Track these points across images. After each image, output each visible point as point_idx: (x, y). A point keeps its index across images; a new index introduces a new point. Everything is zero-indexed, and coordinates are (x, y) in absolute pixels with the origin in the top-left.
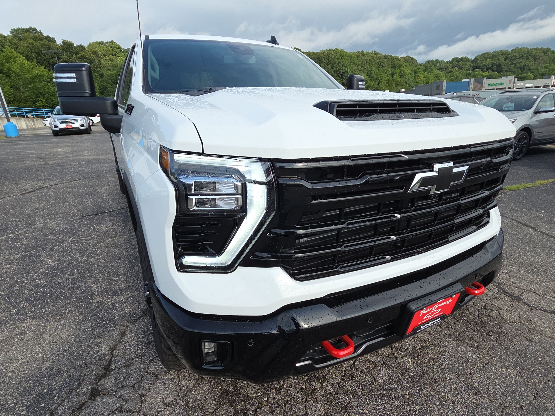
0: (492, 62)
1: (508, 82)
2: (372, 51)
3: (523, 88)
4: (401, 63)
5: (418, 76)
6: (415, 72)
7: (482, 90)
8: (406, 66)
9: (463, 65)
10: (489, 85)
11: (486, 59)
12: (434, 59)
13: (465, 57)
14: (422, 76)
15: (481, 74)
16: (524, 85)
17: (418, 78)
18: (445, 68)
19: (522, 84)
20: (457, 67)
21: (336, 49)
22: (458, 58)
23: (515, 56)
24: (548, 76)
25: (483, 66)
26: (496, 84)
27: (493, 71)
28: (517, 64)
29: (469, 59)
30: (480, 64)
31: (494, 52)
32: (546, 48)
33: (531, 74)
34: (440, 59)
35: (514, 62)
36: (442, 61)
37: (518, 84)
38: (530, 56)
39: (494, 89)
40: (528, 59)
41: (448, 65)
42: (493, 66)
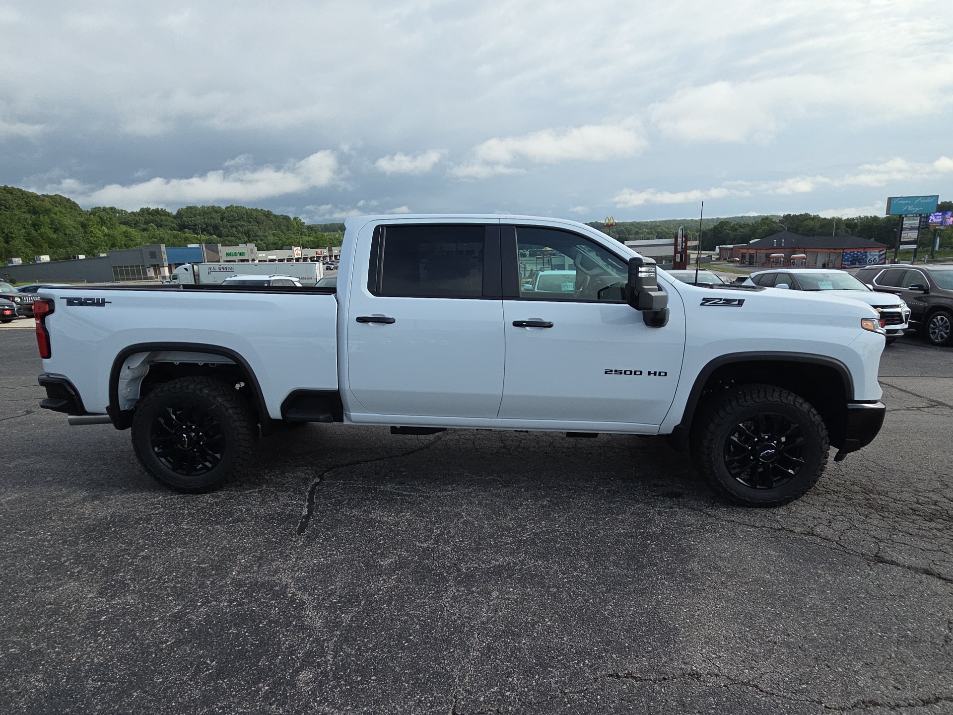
0: (205, 221)
1: (249, 252)
3: (265, 261)
4: (47, 205)
5: (92, 232)
6: (84, 226)
7: (219, 261)
8: (61, 212)
9: (162, 221)
10: (228, 255)
11: (195, 216)
12: (108, 206)
13: (162, 209)
14: (99, 232)
15: (194, 237)
16: (267, 256)
17: (91, 236)
18: (133, 223)
19: (264, 255)
20: (152, 222)
22: (150, 209)
23: (233, 216)
24: (288, 247)
25: (194, 226)
26: (236, 254)
27: (211, 234)
28: (239, 228)
29: (169, 213)
30: (188, 222)
31: (203, 207)
32: (266, 210)
33: (262, 243)
34: (119, 207)
35: (234, 224)
36: (122, 210)
37: (260, 255)
38: (252, 218)
39: (234, 261)
40: (250, 222)
41: (137, 218)
42: (207, 227)
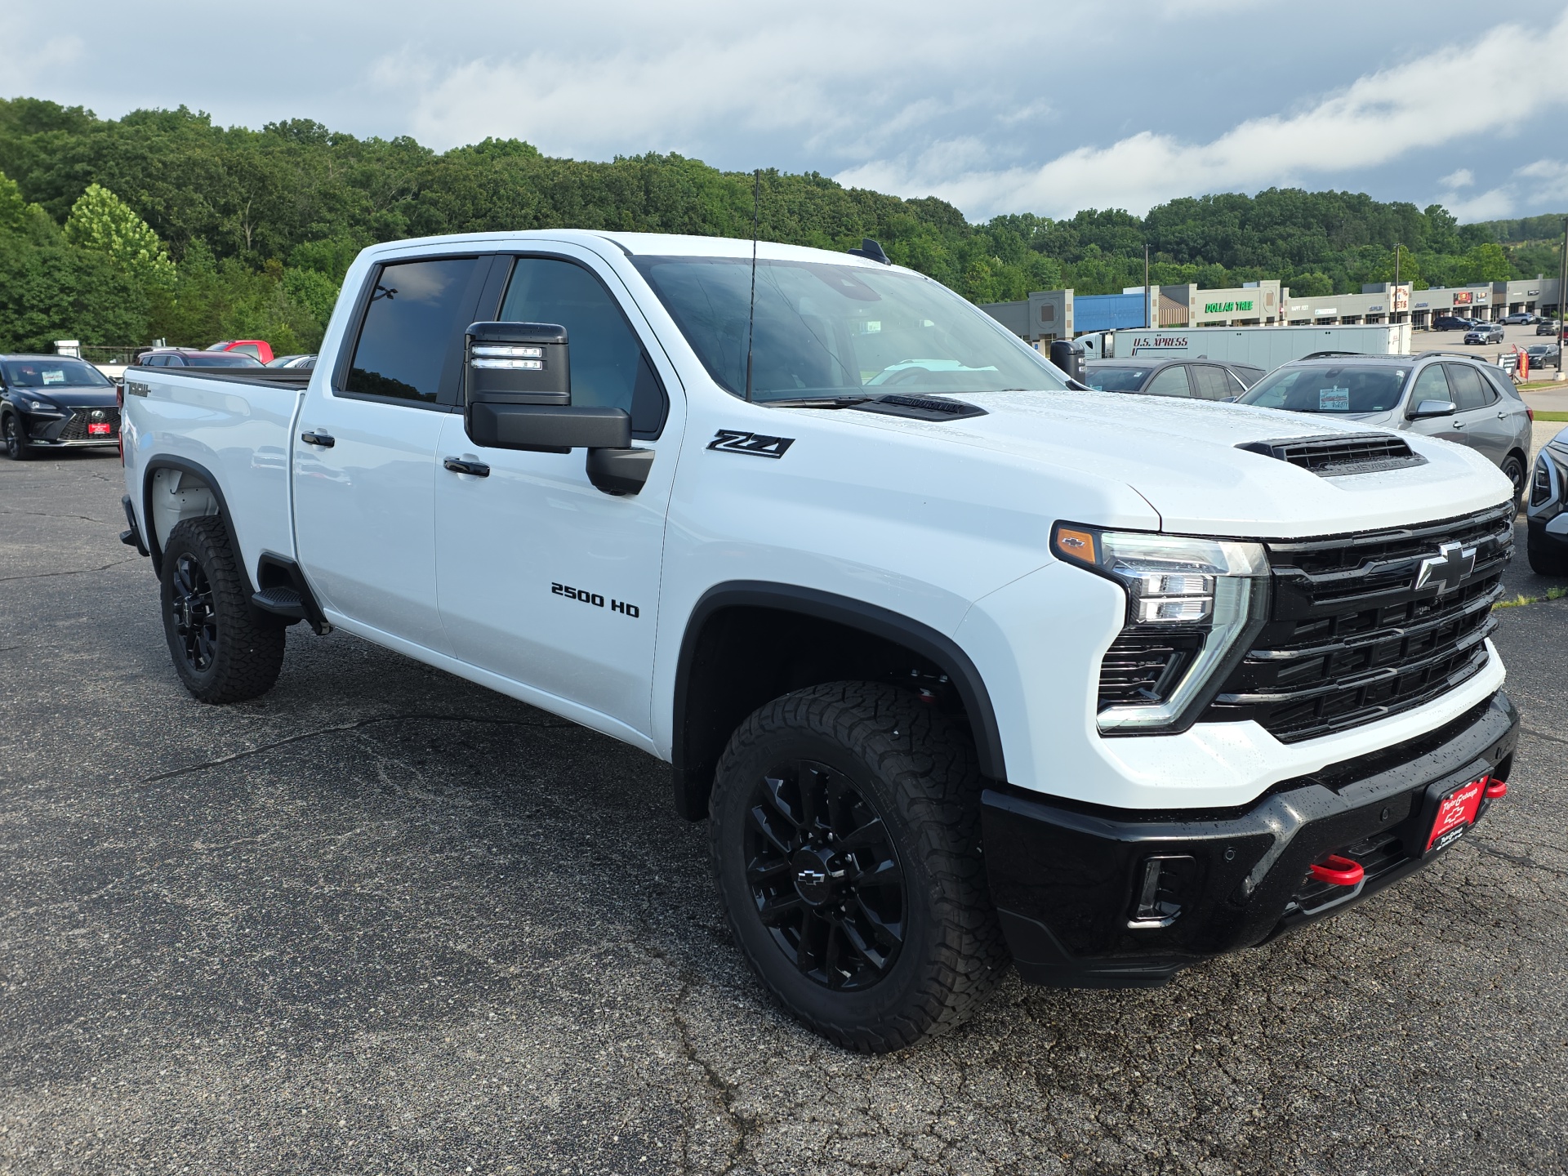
0: (1203, 232)
1: (1264, 300)
2: (806, 174)
3: (1307, 322)
4: (911, 220)
5: (973, 269)
6: (963, 256)
7: (1186, 325)
8: (929, 232)
9: (1114, 236)
10: (1209, 308)
11: (1183, 221)
12: (1019, 214)
13: (1118, 211)
14: (986, 268)
15: (1174, 269)
16: (1312, 309)
17: (973, 278)
18: (1057, 244)
19: (1305, 307)
20: (1095, 241)
21: (673, 155)
22: (1095, 211)
23: (1270, 214)
24: (1376, 286)
25: (1178, 244)
26: (1229, 307)
27: (1211, 261)
28: (1280, 242)
29: (1131, 218)
30: (1166, 236)
31: (1206, 198)
32: (1356, 193)
33: (1325, 277)
34: (1038, 214)
35: (1269, 233)
36: (1044, 220)
37: (1294, 309)
38: (1314, 217)
39: (1222, 324)
40: (1308, 227)
41: (1067, 235)
42: (1205, 245)
